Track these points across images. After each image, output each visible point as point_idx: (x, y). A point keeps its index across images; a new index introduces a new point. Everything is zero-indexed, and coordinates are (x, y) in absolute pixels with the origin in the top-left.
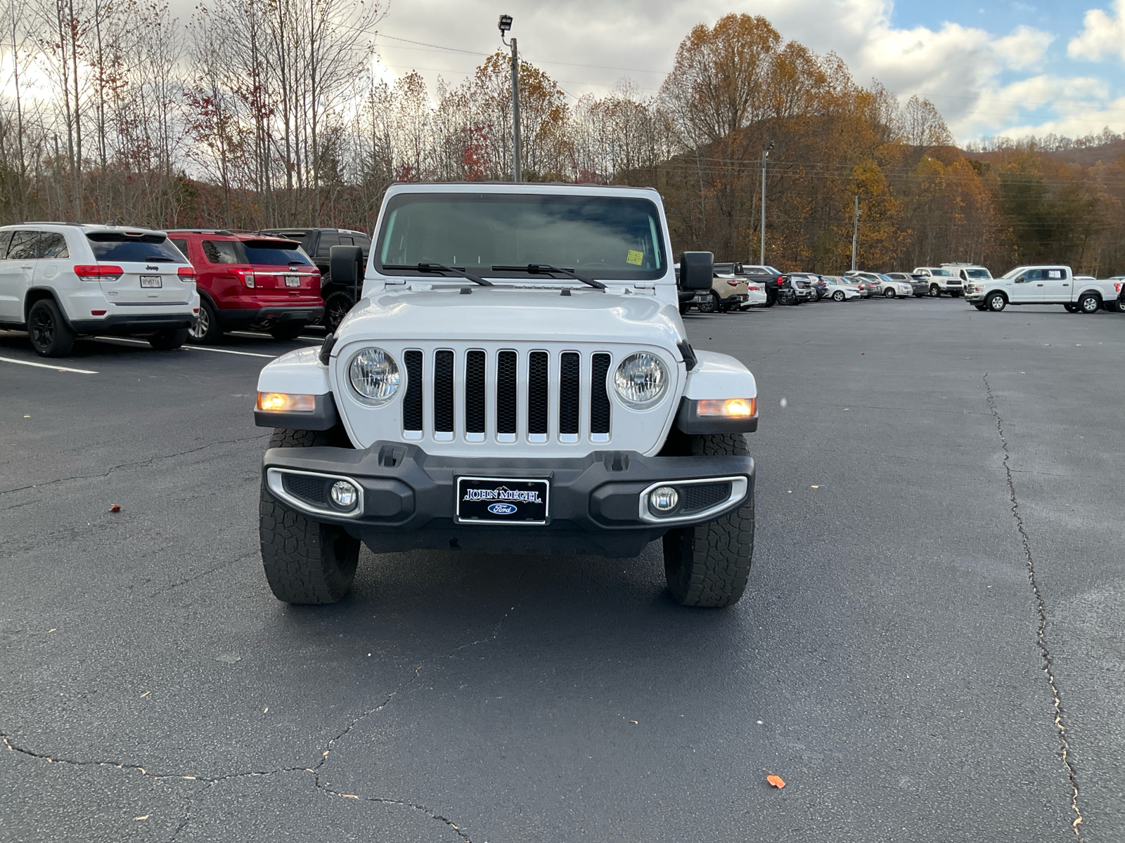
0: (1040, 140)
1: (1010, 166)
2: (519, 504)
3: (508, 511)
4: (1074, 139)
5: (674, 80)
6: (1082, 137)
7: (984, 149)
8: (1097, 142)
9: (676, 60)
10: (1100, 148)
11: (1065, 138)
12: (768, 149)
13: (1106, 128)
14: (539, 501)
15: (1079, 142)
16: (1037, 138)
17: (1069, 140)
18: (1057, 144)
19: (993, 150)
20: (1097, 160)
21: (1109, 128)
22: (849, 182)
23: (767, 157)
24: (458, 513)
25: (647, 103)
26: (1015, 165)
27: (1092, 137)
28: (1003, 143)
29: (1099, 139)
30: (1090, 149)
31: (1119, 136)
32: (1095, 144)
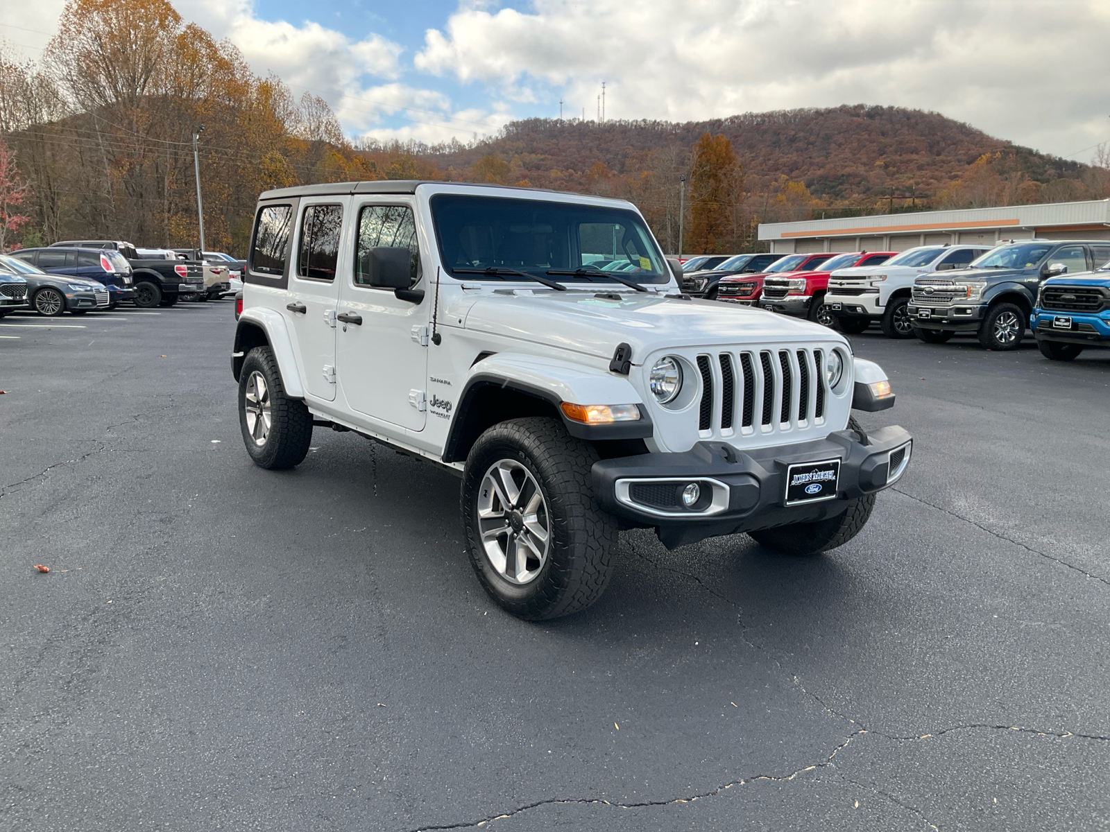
0: (403, 143)
1: (393, 166)
2: (822, 483)
3: (817, 490)
4: (430, 145)
5: (59, 45)
6: (436, 144)
7: (356, 147)
8: (448, 150)
9: (60, 22)
10: (450, 155)
11: (423, 144)
12: (198, 132)
13: (454, 138)
14: (834, 478)
15: (434, 148)
16: (400, 142)
17: (426, 146)
18: (417, 149)
19: (364, 149)
20: (450, 165)
21: (456, 138)
22: (260, 171)
23: (198, 140)
24: (786, 498)
25: (25, 65)
26: (397, 166)
27: (444, 145)
28: (372, 144)
29: (449, 147)
30: (443, 155)
31: (464, 146)
32: (447, 151)
